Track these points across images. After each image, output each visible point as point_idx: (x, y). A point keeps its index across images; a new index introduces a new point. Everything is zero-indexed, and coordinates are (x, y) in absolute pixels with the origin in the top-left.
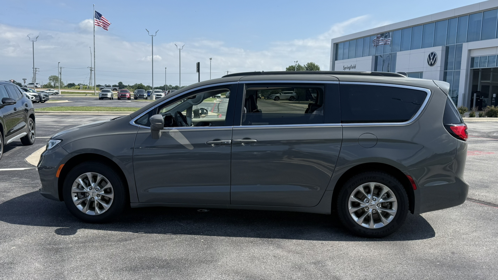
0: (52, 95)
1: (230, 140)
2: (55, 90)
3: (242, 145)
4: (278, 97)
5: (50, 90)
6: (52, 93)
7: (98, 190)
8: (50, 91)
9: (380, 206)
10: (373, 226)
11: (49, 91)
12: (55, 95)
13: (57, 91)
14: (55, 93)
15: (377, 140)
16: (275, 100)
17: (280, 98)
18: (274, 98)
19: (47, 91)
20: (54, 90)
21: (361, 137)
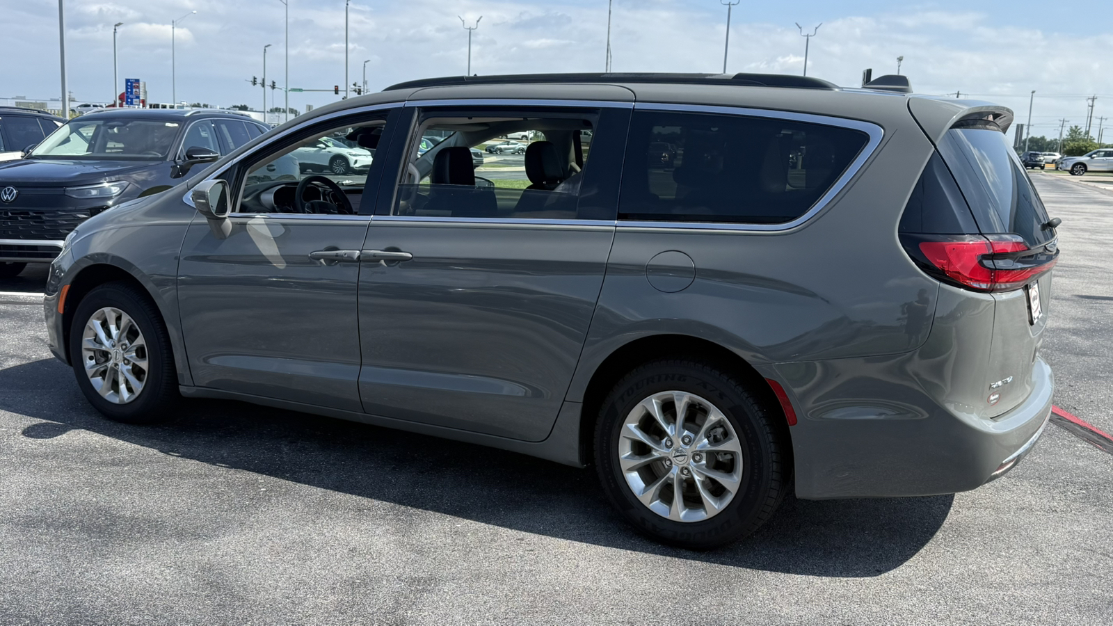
0: (513, 153)
1: (358, 252)
2: (519, 144)
3: (381, 265)
4: (1083, 165)
5: (509, 142)
6: (512, 150)
7: (126, 348)
8: (508, 144)
9: (704, 462)
10: (679, 512)
11: (506, 146)
12: (519, 154)
13: (523, 147)
14: (519, 149)
15: (696, 272)
16: (1072, 172)
17: (1089, 169)
18: (1070, 168)
19: (502, 144)
20: (516, 144)
21: (654, 262)
